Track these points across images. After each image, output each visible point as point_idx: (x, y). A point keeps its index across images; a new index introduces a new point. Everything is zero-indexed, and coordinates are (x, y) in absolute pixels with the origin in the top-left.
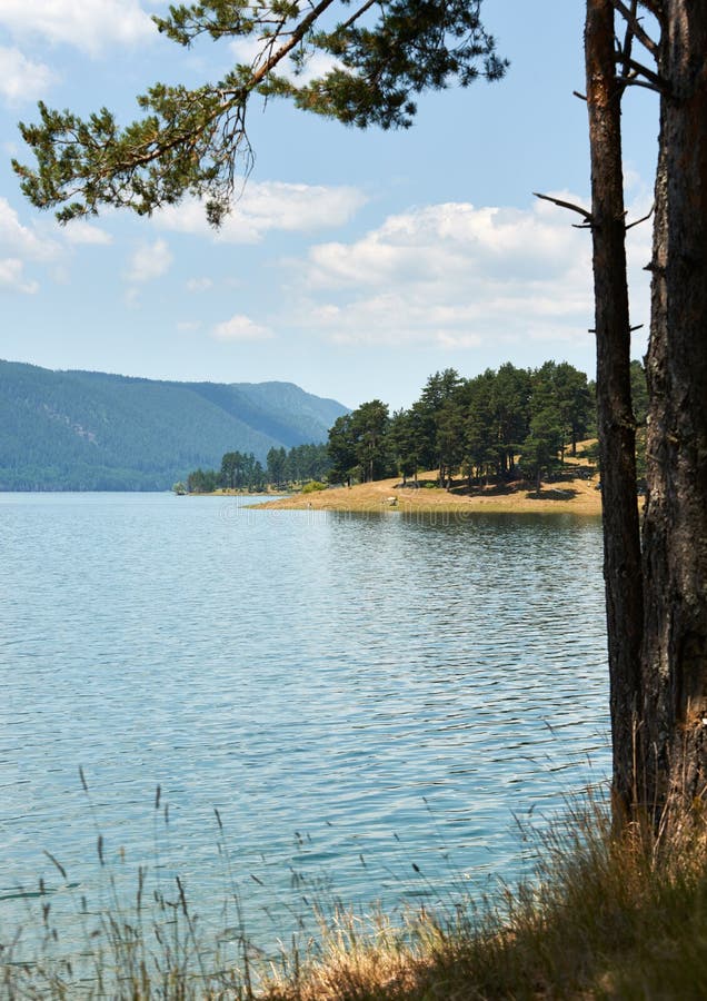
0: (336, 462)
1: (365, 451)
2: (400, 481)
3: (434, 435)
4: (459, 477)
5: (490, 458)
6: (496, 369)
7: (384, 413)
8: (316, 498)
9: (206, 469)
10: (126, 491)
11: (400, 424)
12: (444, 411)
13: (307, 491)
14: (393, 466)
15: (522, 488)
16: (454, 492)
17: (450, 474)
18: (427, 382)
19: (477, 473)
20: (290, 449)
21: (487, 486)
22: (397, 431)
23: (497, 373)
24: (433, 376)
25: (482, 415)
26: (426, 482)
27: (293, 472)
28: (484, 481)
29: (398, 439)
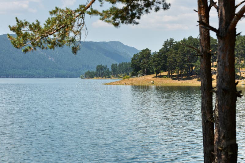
0: (134, 69)
1: (143, 65)
2: (155, 75)
3: (166, 60)
4: (175, 74)
5: (185, 67)
6: (187, 38)
7: (150, 53)
8: (127, 81)
9: (91, 70)
10: (64, 77)
11: (155, 56)
12: (170, 52)
13: (124, 79)
14: (153, 70)
15: (195, 78)
16: (173, 79)
17: (172, 73)
18: (164, 42)
19: (181, 72)
20: (119, 64)
21: (184, 77)
22: (154, 59)
23: (187, 39)
24: (166, 40)
25: (182, 54)
26: (164, 76)
27: (120, 71)
28: (183, 75)
29: (154, 61)
